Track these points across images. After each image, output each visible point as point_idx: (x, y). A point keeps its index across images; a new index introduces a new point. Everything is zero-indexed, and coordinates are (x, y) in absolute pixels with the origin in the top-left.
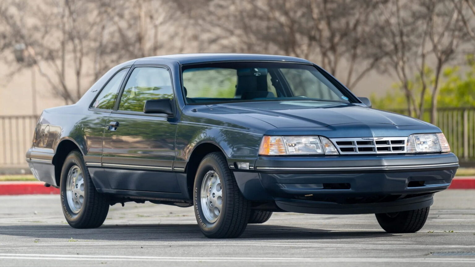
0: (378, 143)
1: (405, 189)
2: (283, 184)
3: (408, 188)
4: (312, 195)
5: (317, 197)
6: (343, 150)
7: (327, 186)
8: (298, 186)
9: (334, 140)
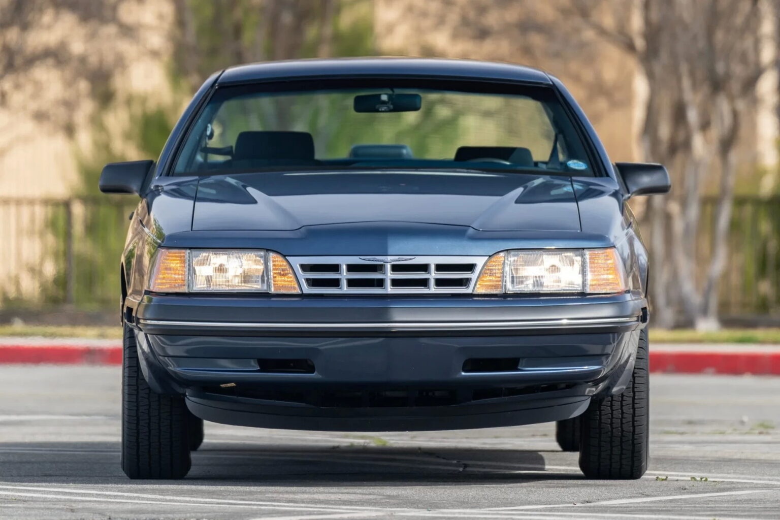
0: (396, 268)
1: (458, 376)
2: (170, 358)
3: (463, 374)
4: (233, 384)
5: (245, 388)
6: (313, 283)
7: (266, 365)
8: (225, 363)
9: (296, 262)
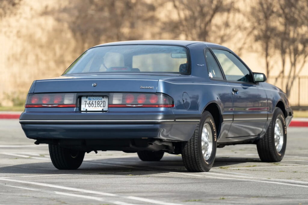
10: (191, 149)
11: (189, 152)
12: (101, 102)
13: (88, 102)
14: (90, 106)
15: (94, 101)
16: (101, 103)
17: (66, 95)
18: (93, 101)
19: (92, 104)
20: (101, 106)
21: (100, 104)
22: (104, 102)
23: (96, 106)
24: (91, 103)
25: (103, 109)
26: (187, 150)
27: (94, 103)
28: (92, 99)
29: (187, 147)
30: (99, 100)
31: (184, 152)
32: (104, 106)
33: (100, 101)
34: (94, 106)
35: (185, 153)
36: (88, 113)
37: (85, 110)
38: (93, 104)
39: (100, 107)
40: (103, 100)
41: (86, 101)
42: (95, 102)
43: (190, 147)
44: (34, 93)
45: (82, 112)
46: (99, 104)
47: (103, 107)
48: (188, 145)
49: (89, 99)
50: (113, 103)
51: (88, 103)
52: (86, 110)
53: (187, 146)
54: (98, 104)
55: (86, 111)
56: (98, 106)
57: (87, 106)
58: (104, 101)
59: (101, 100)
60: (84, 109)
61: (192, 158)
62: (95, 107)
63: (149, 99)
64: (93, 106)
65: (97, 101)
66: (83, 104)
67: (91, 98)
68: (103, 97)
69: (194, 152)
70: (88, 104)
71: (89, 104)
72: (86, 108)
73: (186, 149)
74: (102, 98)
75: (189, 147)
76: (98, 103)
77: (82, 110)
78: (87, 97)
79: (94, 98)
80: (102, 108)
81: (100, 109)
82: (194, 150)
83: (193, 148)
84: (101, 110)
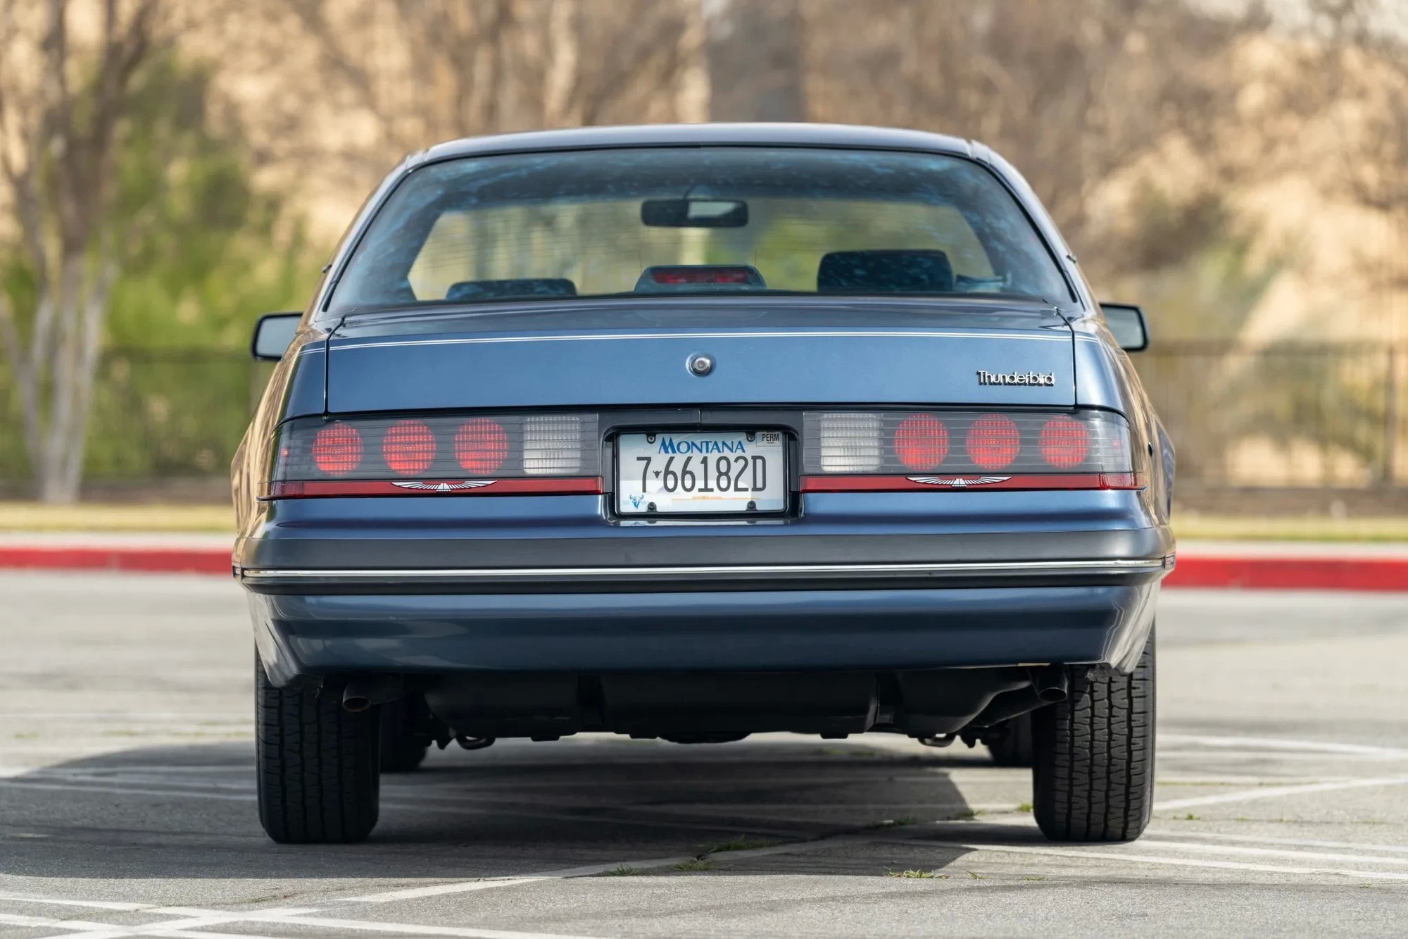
10: (1111, 715)
11: (1101, 735)
12: (742, 462)
13: (659, 461)
14: (671, 484)
15: (697, 457)
16: (736, 467)
17: (532, 424)
18: (689, 459)
19: (685, 472)
20: (741, 485)
21: (733, 475)
22: (759, 462)
23: (712, 484)
24: (677, 467)
25: (752, 505)
26: (1092, 724)
27: (695, 466)
28: (683, 447)
29: (1092, 708)
30: (727, 453)
31: (1072, 736)
32: (759, 485)
33: (732, 457)
34: (700, 484)
35: (1078, 742)
36: (660, 523)
37: (643, 509)
38: (688, 477)
39: (737, 489)
40: (751, 449)
41: (649, 460)
42: (705, 461)
43: (1111, 707)
44: (326, 413)
45: (624, 523)
46: (727, 474)
47: (755, 489)
48: (1096, 696)
49: (663, 443)
50: (827, 469)
51: (662, 469)
52: (652, 506)
53: (1093, 701)
54: (721, 474)
55: (652, 514)
56: (724, 483)
57: (655, 484)
58: (754, 458)
59: (739, 453)
60: (636, 505)
61: (1110, 764)
62: (706, 489)
63: (1035, 442)
64: (688, 484)
65: (713, 457)
66: (630, 478)
67: (676, 439)
68: (751, 431)
69: (1130, 736)
70: (657, 474)
71: (667, 472)
72: (648, 499)
73: (1082, 715)
74: (742, 437)
75: (1102, 708)
76: (723, 468)
77: (626, 507)
78: (650, 432)
79: (698, 439)
80: (749, 496)
81: (736, 501)
82: (1130, 720)
83: (1124, 712)
84: (742, 507)
